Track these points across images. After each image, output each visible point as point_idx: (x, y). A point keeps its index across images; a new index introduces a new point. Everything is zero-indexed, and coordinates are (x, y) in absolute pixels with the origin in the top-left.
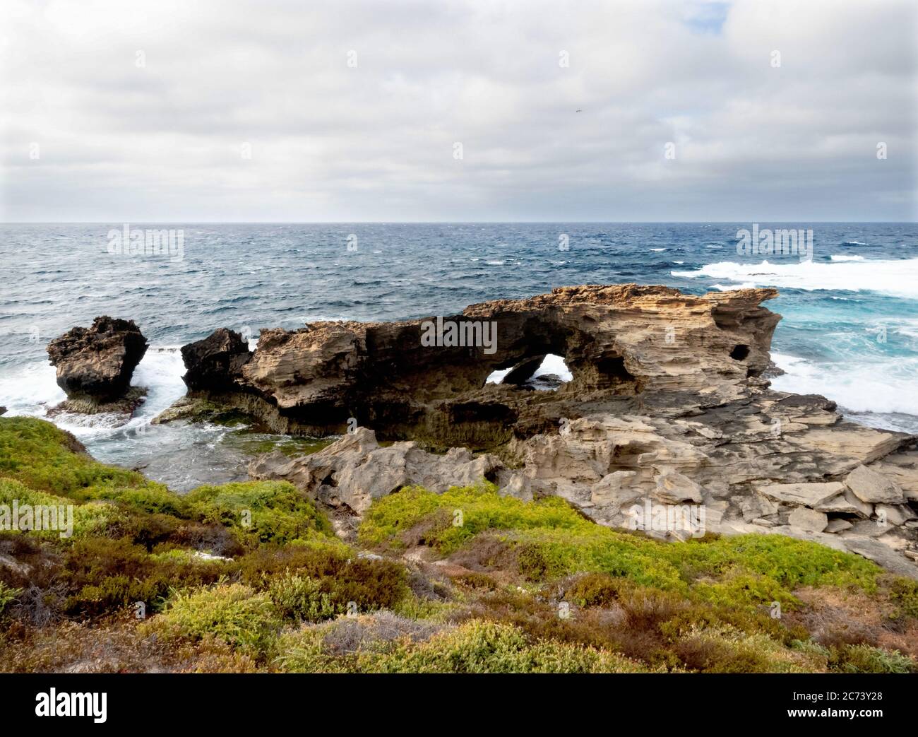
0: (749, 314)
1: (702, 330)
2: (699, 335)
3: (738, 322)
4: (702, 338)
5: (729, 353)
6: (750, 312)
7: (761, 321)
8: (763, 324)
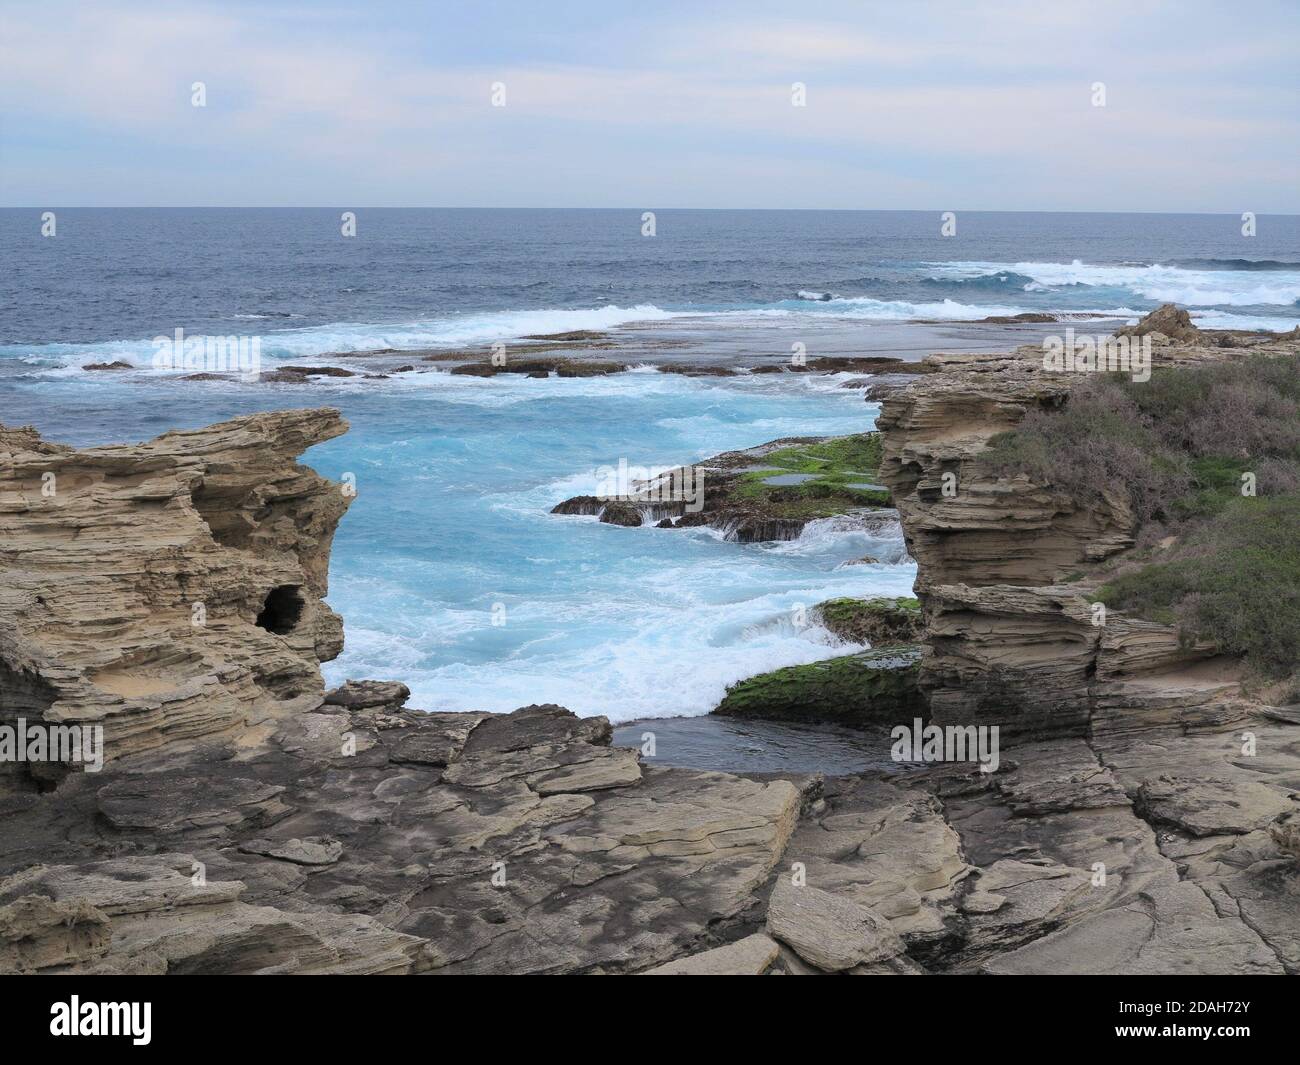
0: (274, 491)
1: (177, 554)
2: (172, 569)
3: (249, 519)
4: (182, 577)
5: (254, 617)
6: (277, 483)
7: (305, 510)
8: (309, 517)
